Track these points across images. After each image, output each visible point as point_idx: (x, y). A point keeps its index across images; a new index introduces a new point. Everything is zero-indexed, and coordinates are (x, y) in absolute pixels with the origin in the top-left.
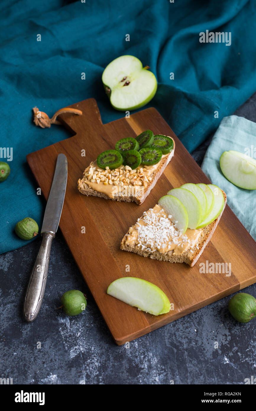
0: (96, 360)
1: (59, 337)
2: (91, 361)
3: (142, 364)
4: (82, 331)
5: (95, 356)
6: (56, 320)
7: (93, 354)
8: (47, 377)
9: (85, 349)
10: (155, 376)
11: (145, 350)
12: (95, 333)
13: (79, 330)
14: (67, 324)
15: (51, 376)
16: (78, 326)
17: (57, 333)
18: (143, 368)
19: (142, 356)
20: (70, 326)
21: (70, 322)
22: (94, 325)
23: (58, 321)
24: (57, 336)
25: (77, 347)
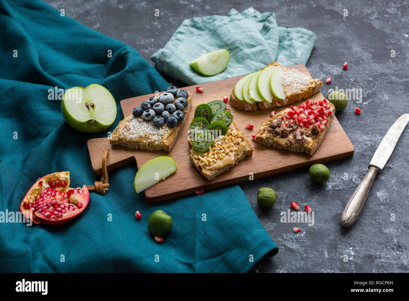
0: (364, 169)
1: (345, 190)
2: (365, 172)
3: (368, 144)
4: (340, 175)
5: (361, 169)
6: (329, 191)
7: (359, 170)
8: (379, 198)
9: (355, 174)
10: (377, 139)
11: (357, 142)
12: (341, 168)
13: (339, 177)
14: (333, 184)
15: (378, 195)
16: (335, 178)
17: (341, 191)
18: (371, 144)
19: (362, 144)
20: (334, 182)
21: (331, 182)
22: (335, 168)
23: (330, 189)
24: (343, 191)
25: (354, 179)
